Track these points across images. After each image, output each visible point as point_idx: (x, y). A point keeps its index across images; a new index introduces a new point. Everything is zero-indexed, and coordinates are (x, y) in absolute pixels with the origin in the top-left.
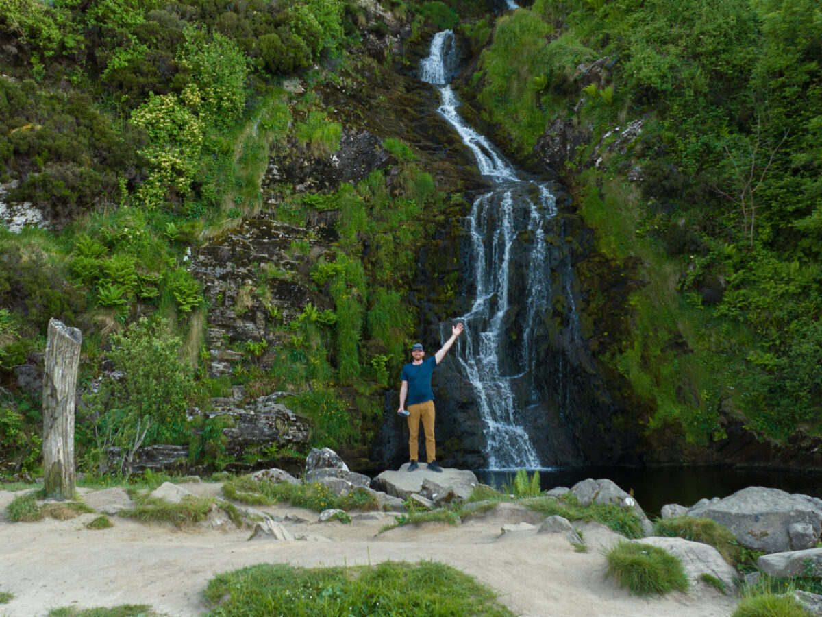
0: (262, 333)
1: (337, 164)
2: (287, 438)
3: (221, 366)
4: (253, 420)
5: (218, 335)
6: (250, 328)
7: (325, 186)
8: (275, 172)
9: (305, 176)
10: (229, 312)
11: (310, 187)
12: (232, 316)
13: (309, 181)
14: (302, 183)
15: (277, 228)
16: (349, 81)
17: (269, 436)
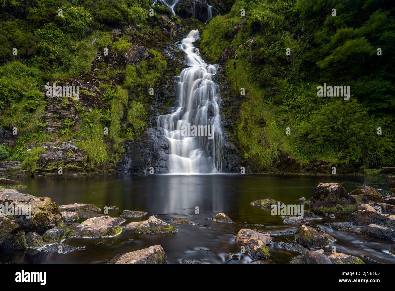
0: (73, 116)
1: (127, 57)
2: (73, 159)
3: (52, 129)
4: (55, 151)
5: (50, 115)
6: (67, 114)
7: (121, 65)
8: (99, 58)
9: (113, 61)
10: (57, 106)
11: (114, 64)
12: (58, 108)
13: (114, 63)
14: (111, 63)
15: (95, 78)
16: (147, 36)
17: (61, 157)
